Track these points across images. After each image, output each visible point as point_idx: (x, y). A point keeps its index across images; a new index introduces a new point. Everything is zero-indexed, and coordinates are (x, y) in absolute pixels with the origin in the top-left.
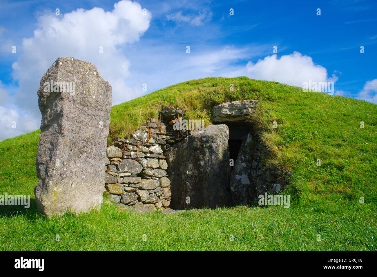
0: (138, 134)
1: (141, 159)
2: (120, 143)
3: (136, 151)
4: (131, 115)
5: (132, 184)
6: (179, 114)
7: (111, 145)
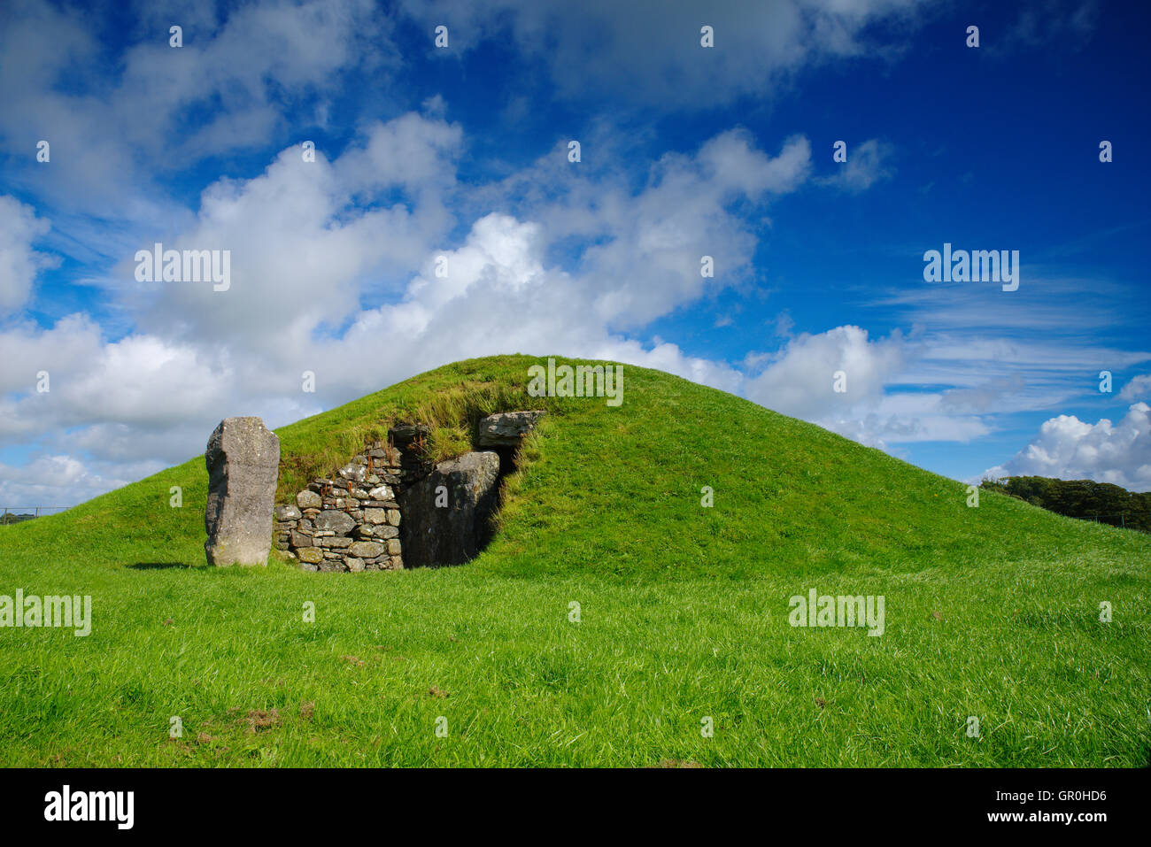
0: (350, 470)
1: (353, 509)
2: (319, 486)
3: (345, 497)
4: (340, 437)
5: (336, 548)
6: (423, 432)
7: (305, 488)
